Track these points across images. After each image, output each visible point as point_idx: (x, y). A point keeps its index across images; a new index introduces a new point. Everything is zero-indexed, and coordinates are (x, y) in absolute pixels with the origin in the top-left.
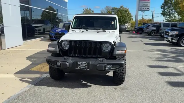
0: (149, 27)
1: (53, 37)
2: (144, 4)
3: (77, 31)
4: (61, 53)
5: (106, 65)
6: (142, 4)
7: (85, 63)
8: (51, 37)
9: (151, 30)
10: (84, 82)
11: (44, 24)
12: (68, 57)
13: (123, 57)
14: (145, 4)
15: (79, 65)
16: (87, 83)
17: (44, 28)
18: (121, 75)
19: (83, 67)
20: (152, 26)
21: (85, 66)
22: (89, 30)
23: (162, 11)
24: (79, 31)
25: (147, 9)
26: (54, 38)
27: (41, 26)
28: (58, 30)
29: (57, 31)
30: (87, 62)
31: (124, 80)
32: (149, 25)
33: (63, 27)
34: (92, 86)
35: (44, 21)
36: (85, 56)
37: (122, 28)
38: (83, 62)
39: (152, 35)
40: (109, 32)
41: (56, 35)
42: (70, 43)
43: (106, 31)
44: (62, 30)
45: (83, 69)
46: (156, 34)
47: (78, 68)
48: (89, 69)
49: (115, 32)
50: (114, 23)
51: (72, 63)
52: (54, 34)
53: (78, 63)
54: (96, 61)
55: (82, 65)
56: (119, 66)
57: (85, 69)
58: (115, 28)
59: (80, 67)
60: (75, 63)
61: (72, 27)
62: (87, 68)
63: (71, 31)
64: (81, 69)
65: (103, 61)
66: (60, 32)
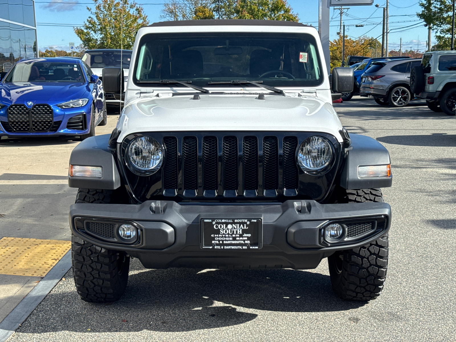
0: (380, 73)
3: (165, 93)
4: (128, 187)
5: (325, 228)
7: (240, 223)
9: (387, 85)
10: (217, 304)
12: (165, 203)
13: (374, 192)
15: (218, 232)
16: (233, 306)
18: (371, 265)
19: (234, 239)
20: (394, 69)
21: (241, 236)
22: (211, 89)
23: (422, 5)
24: (174, 94)
30: (249, 220)
31: (382, 283)
32: (382, 65)
34: (256, 315)
36: (230, 196)
37: (341, 76)
38: (233, 220)
39: (395, 104)
40: (297, 97)
41: (12, 114)
42: (165, 143)
43: (283, 92)
44: (23, 91)
45: (233, 247)
46: (411, 100)
47: (211, 245)
48: (257, 248)
49: (316, 92)
50: (306, 56)
51: (187, 224)
52: (2, 112)
53: (212, 222)
54: (284, 212)
55: (231, 229)
56: (372, 225)
57: (244, 247)
58: (315, 77)
59: (223, 241)
60: (200, 223)
61: (138, 77)
62: (249, 241)
63: (136, 94)
64: (225, 247)
65: (310, 211)
66: (29, 104)
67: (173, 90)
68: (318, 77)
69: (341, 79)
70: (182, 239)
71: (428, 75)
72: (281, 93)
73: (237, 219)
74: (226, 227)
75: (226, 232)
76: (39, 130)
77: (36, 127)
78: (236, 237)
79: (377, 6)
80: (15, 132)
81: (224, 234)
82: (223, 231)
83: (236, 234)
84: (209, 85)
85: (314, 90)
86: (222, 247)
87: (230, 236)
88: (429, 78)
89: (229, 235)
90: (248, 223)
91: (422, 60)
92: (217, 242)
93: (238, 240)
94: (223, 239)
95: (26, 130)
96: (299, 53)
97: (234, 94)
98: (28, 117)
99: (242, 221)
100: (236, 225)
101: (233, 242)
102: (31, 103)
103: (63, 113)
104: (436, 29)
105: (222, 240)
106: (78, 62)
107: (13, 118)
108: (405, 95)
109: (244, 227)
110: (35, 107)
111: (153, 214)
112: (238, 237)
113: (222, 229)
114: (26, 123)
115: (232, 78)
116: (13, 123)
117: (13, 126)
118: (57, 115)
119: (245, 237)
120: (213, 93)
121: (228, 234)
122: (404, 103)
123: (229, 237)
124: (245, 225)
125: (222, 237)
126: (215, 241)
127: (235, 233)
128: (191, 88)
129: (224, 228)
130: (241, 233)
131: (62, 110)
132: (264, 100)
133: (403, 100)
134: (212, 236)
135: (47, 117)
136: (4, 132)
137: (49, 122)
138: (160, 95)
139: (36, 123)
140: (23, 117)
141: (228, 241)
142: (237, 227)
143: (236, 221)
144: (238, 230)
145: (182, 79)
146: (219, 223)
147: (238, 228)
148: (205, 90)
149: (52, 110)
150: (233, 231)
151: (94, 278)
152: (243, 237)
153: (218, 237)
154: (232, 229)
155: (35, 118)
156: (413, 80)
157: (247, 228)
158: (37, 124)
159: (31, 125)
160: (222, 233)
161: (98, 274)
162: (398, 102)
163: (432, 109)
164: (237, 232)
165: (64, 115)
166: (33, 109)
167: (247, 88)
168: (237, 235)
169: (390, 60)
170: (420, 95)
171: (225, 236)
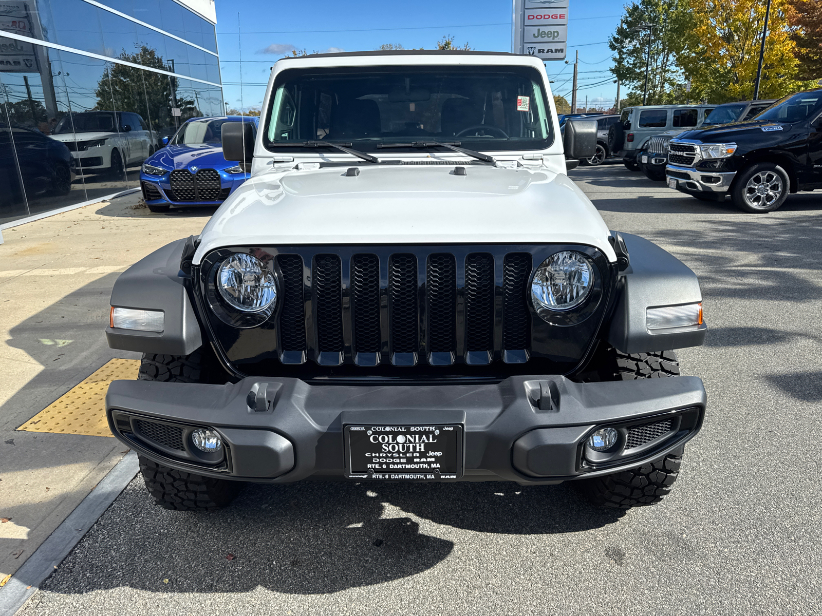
1: (162, 193)
2: (542, 29)
3: (309, 163)
4: (216, 346)
6: (535, 30)
8: (149, 194)
10: (388, 510)
11: (114, 130)
14: (546, 29)
15: (378, 448)
16: (414, 518)
17: (115, 150)
19: (410, 461)
21: (423, 455)
22: (381, 157)
23: (615, 60)
24: (322, 165)
25: (557, 50)
26: (166, 200)
27: (101, 141)
28: (183, 159)
29: (179, 164)
33: (204, 141)
34: (451, 546)
35: (113, 114)
37: (579, 133)
38: (408, 427)
39: (590, 162)
40: (515, 168)
41: (175, 181)
42: (281, 266)
43: (493, 159)
44: (200, 154)
45: (407, 477)
46: (606, 158)
47: (366, 471)
48: (455, 477)
49: (542, 159)
50: (528, 102)
51: (319, 432)
52: (164, 179)
53: (365, 432)
54: (505, 407)
55: (403, 444)
56: (672, 423)
57: (429, 477)
58: (541, 134)
59: (388, 464)
60: (342, 431)
61: (272, 137)
62: (438, 464)
63: (268, 164)
64: (393, 476)
65: (557, 404)
66: (193, 169)
67: (323, 158)
68: (545, 136)
69: (579, 136)
70: (309, 460)
71: (627, 132)
72: (489, 161)
73: (415, 426)
74: (394, 439)
75: (393, 448)
76: (206, 198)
77: (203, 195)
78: (414, 457)
79: (566, 62)
80: (179, 201)
81: (389, 452)
82: (388, 447)
83: (413, 453)
84: (379, 149)
85: (541, 155)
86: (387, 477)
87: (401, 455)
88: (628, 135)
89: (399, 455)
90: (437, 432)
91: (620, 116)
92: (377, 466)
93: (417, 463)
94: (387, 461)
95: (192, 199)
96: (517, 97)
97: (417, 163)
98: (193, 184)
99: (426, 429)
100: (413, 436)
101: (408, 466)
102: (195, 168)
103: (231, 179)
104: (628, 84)
105: (386, 463)
106: (252, 121)
107: (176, 185)
108: (600, 153)
109: (428, 439)
110: (200, 173)
111: (251, 413)
112: (416, 457)
113: (386, 443)
114: (191, 190)
115: (414, 137)
116: (177, 190)
117: (177, 195)
118: (225, 181)
119: (431, 457)
120: (384, 163)
121: (398, 452)
122: (599, 161)
123: (400, 458)
124: (431, 436)
125: (387, 457)
126: (373, 465)
127: (411, 450)
128: (350, 155)
129: (391, 441)
130: (423, 450)
131: (230, 176)
132: (465, 176)
133: (598, 158)
134: (366, 455)
135: (213, 184)
136: (168, 201)
137: (216, 190)
138: (300, 166)
139: (202, 190)
140: (187, 184)
141: (397, 464)
142: (415, 440)
143: (412, 429)
144: (418, 445)
145: (338, 141)
146: (380, 433)
147: (417, 441)
148: (372, 157)
149: (219, 176)
150: (408, 448)
151: (179, 491)
152: (427, 457)
153: (379, 457)
154: (405, 442)
155: (201, 185)
156: (612, 138)
157: (435, 441)
158: (204, 192)
159: (197, 193)
160: (385, 450)
161: (184, 486)
162: (593, 160)
163: (628, 168)
164: (414, 448)
165: (233, 181)
166: (198, 175)
167: (437, 154)
168: (415, 455)
169: (586, 116)
170: (618, 153)
171: (392, 455)
